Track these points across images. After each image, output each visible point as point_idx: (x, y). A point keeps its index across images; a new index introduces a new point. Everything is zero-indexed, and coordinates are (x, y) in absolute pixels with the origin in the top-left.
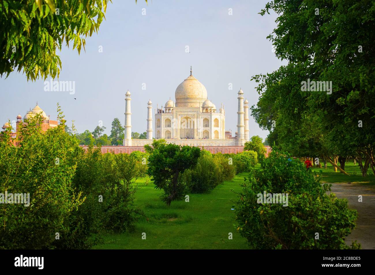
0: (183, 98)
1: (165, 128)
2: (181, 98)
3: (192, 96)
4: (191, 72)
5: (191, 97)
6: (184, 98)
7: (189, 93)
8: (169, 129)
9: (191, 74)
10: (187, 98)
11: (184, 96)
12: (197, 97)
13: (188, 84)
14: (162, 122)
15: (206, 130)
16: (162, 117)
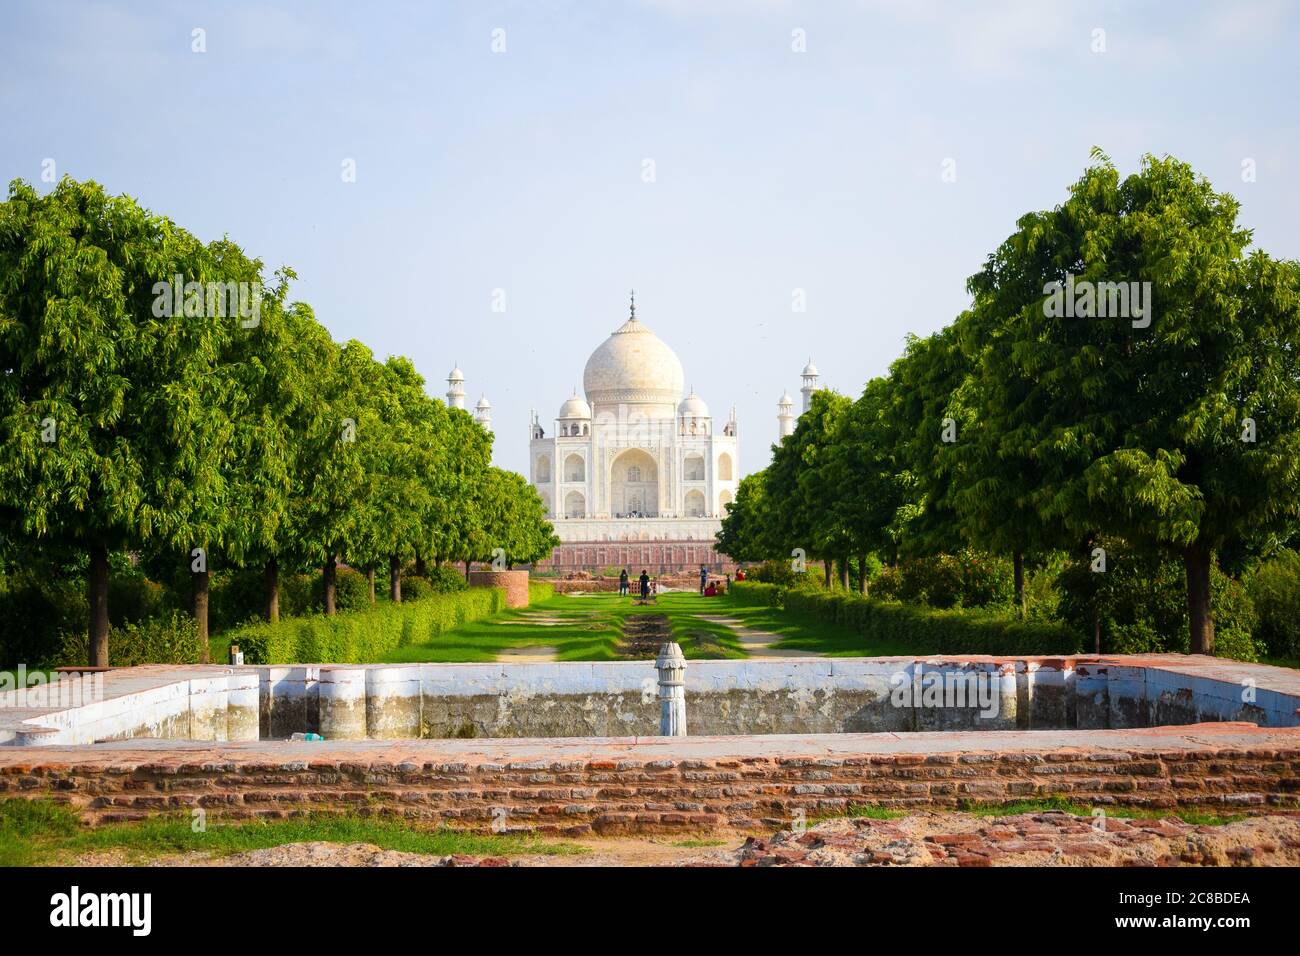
0: (613, 391)
1: (567, 485)
2: (607, 391)
3: (643, 383)
4: (632, 308)
5: (639, 386)
6: (618, 390)
7: (633, 375)
8: (578, 486)
9: (632, 314)
10: (628, 391)
11: (618, 383)
12: (658, 387)
13: (628, 346)
14: (558, 466)
15: (693, 491)
16: (557, 448)
